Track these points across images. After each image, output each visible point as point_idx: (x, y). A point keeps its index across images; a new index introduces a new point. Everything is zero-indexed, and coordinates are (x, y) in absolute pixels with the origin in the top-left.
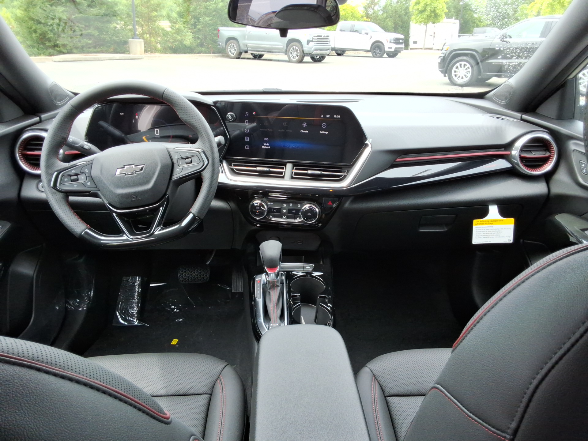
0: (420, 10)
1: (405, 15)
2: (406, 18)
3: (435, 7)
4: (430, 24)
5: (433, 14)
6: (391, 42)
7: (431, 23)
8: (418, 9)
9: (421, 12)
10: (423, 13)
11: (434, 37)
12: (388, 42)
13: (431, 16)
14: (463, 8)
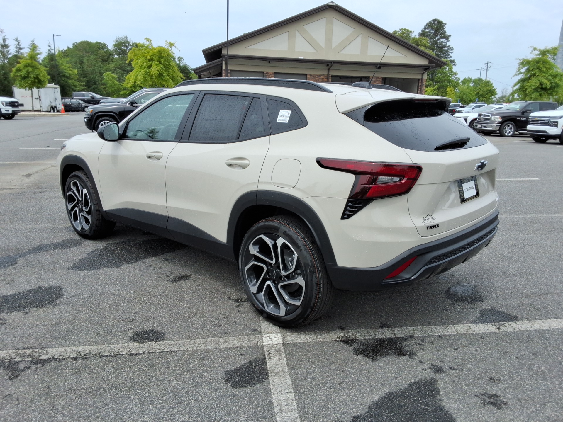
0: (23, 76)
1: (5, 80)
2: (6, 82)
3: (37, 74)
4: (35, 90)
5: (36, 80)
6: (6, 105)
7: (35, 88)
8: (21, 75)
9: (24, 78)
10: (27, 79)
11: (40, 100)
12: (4, 105)
13: (35, 82)
14: (57, 75)
